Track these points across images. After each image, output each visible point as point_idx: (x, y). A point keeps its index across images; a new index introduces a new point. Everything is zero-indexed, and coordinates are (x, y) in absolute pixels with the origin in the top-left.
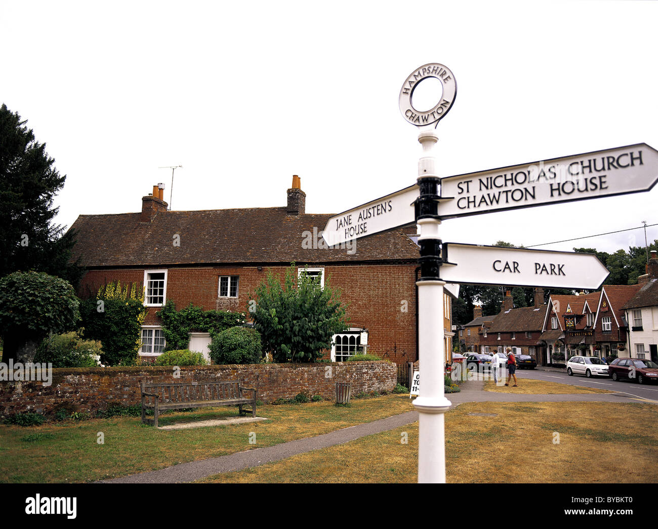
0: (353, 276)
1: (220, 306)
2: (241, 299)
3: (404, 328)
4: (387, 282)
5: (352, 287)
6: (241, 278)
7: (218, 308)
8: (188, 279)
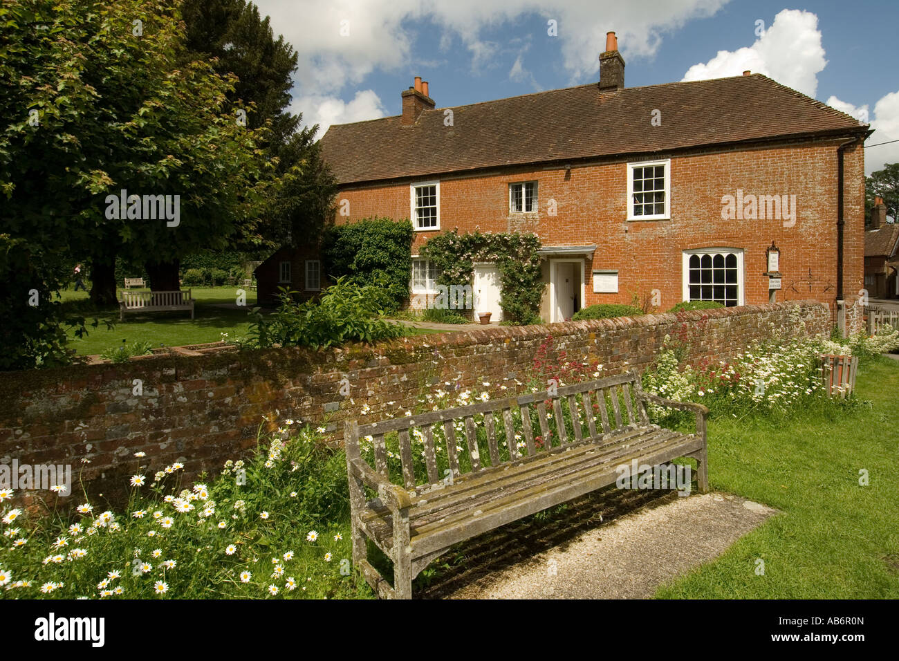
0: (720, 167)
1: (512, 225)
2: (541, 214)
3: (814, 246)
4: (782, 173)
5: (719, 185)
6: (540, 186)
7: (509, 228)
8: (468, 192)
